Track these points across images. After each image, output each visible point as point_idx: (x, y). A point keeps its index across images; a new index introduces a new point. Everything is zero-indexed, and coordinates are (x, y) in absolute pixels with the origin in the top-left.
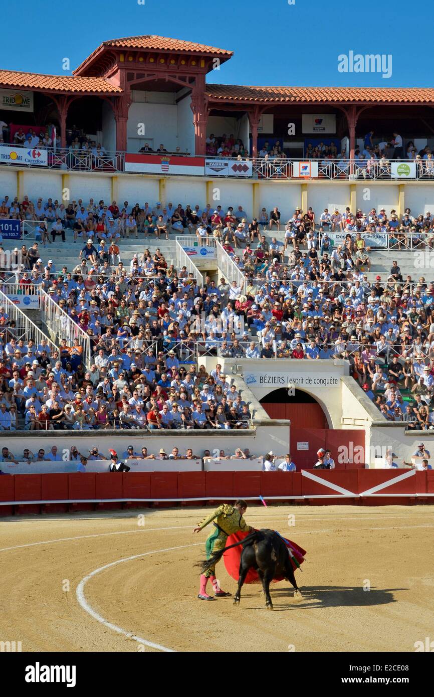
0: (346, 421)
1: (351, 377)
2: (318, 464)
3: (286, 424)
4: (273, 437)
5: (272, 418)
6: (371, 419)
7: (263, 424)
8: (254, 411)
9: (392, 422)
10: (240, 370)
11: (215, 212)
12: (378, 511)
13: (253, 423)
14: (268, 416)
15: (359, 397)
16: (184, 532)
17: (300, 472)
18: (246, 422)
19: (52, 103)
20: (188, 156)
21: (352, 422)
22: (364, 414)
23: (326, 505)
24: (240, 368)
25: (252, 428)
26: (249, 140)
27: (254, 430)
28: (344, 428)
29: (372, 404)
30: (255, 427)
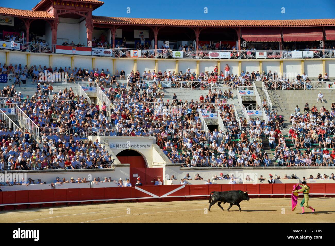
0: (154, 164)
1: (157, 144)
2: (137, 183)
3: (128, 166)
4: (122, 172)
5: (122, 163)
6: (165, 163)
7: (118, 166)
8: (114, 160)
9: (175, 164)
10: (107, 142)
11: (96, 71)
12: (169, 204)
13: (114, 165)
14: (120, 162)
15: (160, 153)
16: (82, 216)
17: (134, 187)
18: (110, 165)
19: (23, 22)
20: (84, 47)
21: (157, 164)
22: (162, 160)
23: (146, 202)
24: (107, 141)
25: (113, 168)
26: (111, 40)
27: (114, 168)
28: (154, 167)
29: (166, 156)
30: (114, 167)
